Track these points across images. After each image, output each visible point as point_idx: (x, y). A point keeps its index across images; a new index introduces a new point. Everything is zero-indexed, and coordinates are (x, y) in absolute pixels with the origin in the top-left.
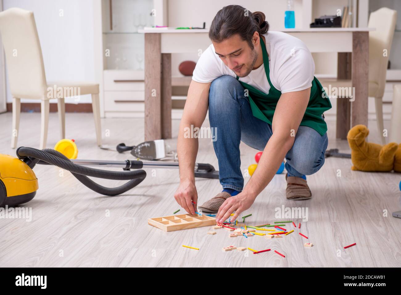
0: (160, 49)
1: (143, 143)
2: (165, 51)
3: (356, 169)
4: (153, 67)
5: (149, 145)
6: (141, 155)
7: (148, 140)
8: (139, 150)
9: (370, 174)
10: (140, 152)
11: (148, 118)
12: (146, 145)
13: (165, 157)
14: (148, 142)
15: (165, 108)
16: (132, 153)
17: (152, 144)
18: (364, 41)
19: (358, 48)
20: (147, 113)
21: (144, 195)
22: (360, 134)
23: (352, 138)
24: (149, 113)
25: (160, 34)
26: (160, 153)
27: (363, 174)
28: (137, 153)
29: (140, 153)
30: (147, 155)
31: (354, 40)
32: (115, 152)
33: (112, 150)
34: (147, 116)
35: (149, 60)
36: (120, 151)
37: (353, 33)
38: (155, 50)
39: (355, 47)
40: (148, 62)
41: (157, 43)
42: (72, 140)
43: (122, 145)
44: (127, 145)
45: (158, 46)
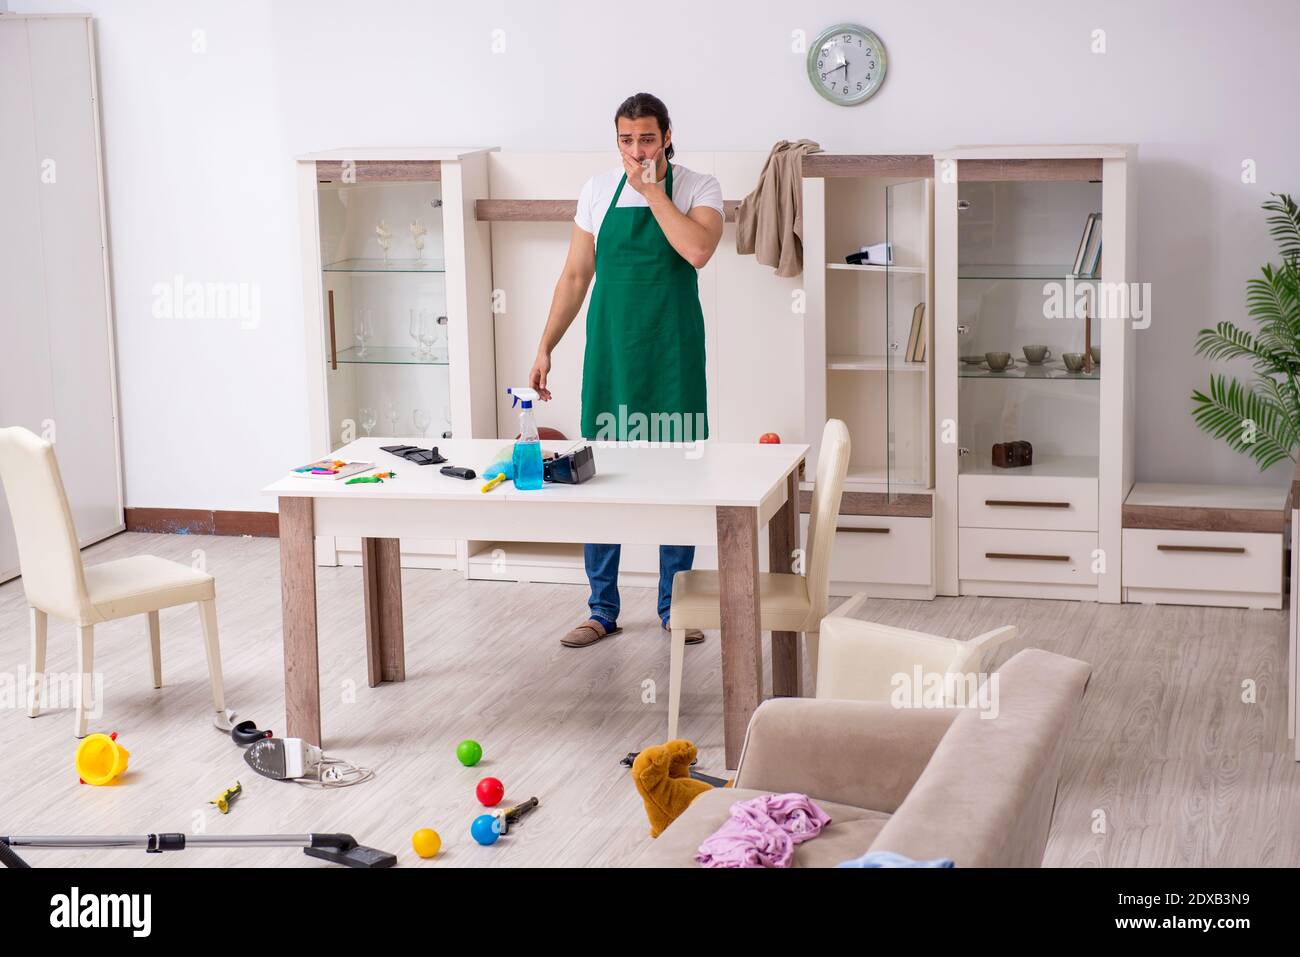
0: (311, 529)
1: (265, 741)
4: (299, 565)
5: (273, 746)
6: (259, 765)
10: (260, 759)
11: (292, 674)
12: (268, 745)
13: (301, 777)
14: (272, 741)
16: (247, 756)
17: (280, 747)
19: (730, 535)
20: (291, 664)
24: (294, 664)
25: (312, 499)
26: (294, 768)
28: (255, 759)
29: (259, 762)
30: (270, 768)
31: (720, 522)
32: (230, 738)
33: (226, 732)
34: (290, 670)
35: (289, 552)
36: (240, 741)
37: (718, 507)
38: (302, 530)
39: (723, 537)
40: (287, 555)
41: (306, 516)
42: (111, 736)
43: (247, 726)
44: (257, 727)
45: (307, 522)
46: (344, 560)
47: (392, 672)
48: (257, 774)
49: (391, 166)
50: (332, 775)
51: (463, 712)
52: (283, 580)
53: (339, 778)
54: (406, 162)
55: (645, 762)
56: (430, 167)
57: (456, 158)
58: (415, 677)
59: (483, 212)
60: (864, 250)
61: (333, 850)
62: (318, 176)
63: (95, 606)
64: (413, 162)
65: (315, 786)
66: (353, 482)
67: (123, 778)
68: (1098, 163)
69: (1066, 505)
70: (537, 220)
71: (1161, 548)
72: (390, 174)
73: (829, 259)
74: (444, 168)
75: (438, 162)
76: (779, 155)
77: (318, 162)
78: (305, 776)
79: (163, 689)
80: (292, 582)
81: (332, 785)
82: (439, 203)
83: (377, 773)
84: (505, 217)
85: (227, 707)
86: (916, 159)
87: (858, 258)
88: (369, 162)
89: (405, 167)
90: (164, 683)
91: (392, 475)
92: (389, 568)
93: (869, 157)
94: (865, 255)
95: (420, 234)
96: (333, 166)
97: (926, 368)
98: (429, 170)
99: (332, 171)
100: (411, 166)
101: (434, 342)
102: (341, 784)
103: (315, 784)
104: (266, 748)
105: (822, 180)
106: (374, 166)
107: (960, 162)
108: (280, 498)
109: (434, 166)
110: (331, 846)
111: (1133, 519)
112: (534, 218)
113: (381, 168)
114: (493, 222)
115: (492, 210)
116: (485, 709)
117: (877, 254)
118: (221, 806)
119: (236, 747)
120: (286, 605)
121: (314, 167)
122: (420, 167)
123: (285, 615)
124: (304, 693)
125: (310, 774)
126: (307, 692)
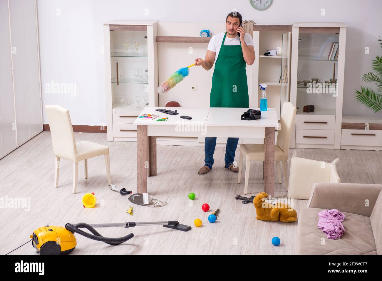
0: (147, 134)
1: (136, 194)
2: (150, 134)
3: (258, 219)
4: (142, 144)
5: (139, 196)
7: (138, 193)
8: (133, 198)
9: (265, 223)
12: (137, 195)
14: (138, 194)
15: (152, 156)
16: (130, 199)
17: (141, 196)
18: (272, 132)
19: (268, 136)
20: (139, 172)
21: (133, 245)
22: (260, 201)
23: (255, 203)
25: (147, 126)
26: (146, 201)
27: (261, 222)
28: (132, 199)
29: (134, 200)
30: (138, 202)
31: (266, 131)
32: (119, 194)
33: (117, 192)
34: (139, 174)
35: (140, 140)
36: (122, 194)
37: (265, 127)
38: (144, 134)
39: (266, 135)
40: (139, 142)
41: (145, 130)
42: (92, 193)
43: (124, 190)
44: (127, 190)
45: (145, 132)
46: (115, 139)
47: (153, 173)
48: (132, 203)
49: (132, 26)
50: (157, 203)
51: (180, 184)
52: (138, 148)
53: (159, 204)
54: (137, 25)
55: (258, 199)
56: (144, 27)
57: (152, 24)
58: (159, 174)
59: (158, 40)
60: (269, 52)
61: (173, 225)
62: (110, 29)
63: (79, 156)
64: (139, 25)
65: (153, 207)
66: (158, 120)
67: (96, 206)
68: (338, 28)
69: (326, 123)
70: (174, 42)
71: (352, 134)
72: (132, 29)
73: (260, 55)
74: (148, 27)
75: (147, 25)
76: (245, 24)
77: (110, 25)
78: (149, 204)
79: (88, 179)
80: (140, 149)
81: (157, 206)
82: (146, 37)
83: (168, 202)
84: (164, 41)
85: (111, 184)
86: (286, 26)
87: (267, 54)
88: (125, 25)
89: (136, 27)
90: (88, 177)
91: (167, 118)
92: (153, 144)
93: (273, 26)
94: (269, 53)
95: (138, 46)
96: (115, 26)
97: (288, 85)
98: (144, 28)
99: (114, 27)
100: (138, 26)
101: (142, 77)
102: (159, 206)
105: (259, 32)
106: (127, 26)
107: (300, 27)
108: (138, 125)
109: (145, 26)
110: (172, 224)
111: (345, 126)
112: (173, 42)
113: (129, 27)
114: (159, 43)
115: (161, 39)
116: (185, 183)
117: (273, 53)
119: (122, 196)
120: (138, 156)
121: (109, 26)
122: (141, 27)
123: (138, 158)
124: (143, 180)
125: (151, 203)
126: (144, 180)
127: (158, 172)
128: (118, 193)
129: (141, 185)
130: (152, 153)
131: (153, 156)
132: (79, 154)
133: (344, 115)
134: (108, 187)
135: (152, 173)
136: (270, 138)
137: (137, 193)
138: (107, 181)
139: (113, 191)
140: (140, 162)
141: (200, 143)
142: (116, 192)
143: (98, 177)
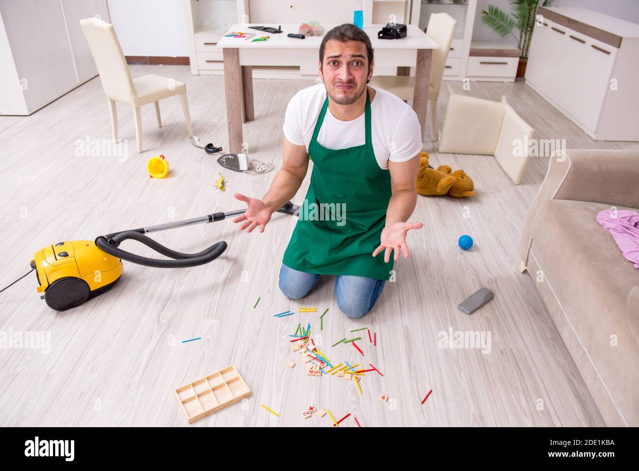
0: (238, 62)
1: (228, 155)
2: (244, 62)
4: (233, 79)
5: (233, 157)
6: (226, 164)
7: (232, 153)
10: (225, 161)
12: (230, 157)
13: (247, 170)
14: (231, 155)
15: (247, 94)
16: (219, 161)
17: (236, 158)
18: (427, 57)
19: (421, 63)
24: (232, 120)
25: (238, 49)
26: (243, 165)
28: (223, 162)
29: (225, 163)
30: (232, 166)
31: (418, 56)
32: (204, 151)
33: (202, 148)
34: (230, 123)
35: (229, 72)
36: (209, 152)
37: (418, 50)
38: (234, 63)
39: (419, 62)
40: (228, 74)
41: (236, 57)
42: (161, 156)
43: (210, 146)
44: (214, 146)
45: (236, 59)
46: (202, 73)
47: (250, 117)
48: (224, 168)
50: (260, 169)
52: (226, 85)
53: (263, 169)
58: (257, 119)
63: (140, 98)
65: (253, 173)
66: (255, 41)
67: (170, 174)
69: (453, 49)
71: (481, 63)
78: (248, 170)
79: (162, 128)
80: (230, 86)
81: (260, 173)
83: (274, 164)
85: (194, 135)
90: (162, 125)
91: (268, 38)
92: (248, 78)
102: (263, 172)
103: (252, 172)
104: (229, 158)
108: (224, 49)
111: (473, 53)
118: (221, 188)
119: (208, 155)
120: (227, 96)
123: (227, 100)
124: (236, 133)
125: (251, 168)
126: (238, 132)
127: (256, 115)
128: (202, 150)
129: (234, 139)
130: (247, 91)
131: (249, 94)
132: (140, 95)
133: (474, 40)
134: (189, 140)
135: (248, 118)
136: (424, 66)
137: (229, 153)
138: (187, 132)
139: (195, 147)
140: (231, 106)
141: (303, 75)
142: (200, 149)
143: (177, 125)
